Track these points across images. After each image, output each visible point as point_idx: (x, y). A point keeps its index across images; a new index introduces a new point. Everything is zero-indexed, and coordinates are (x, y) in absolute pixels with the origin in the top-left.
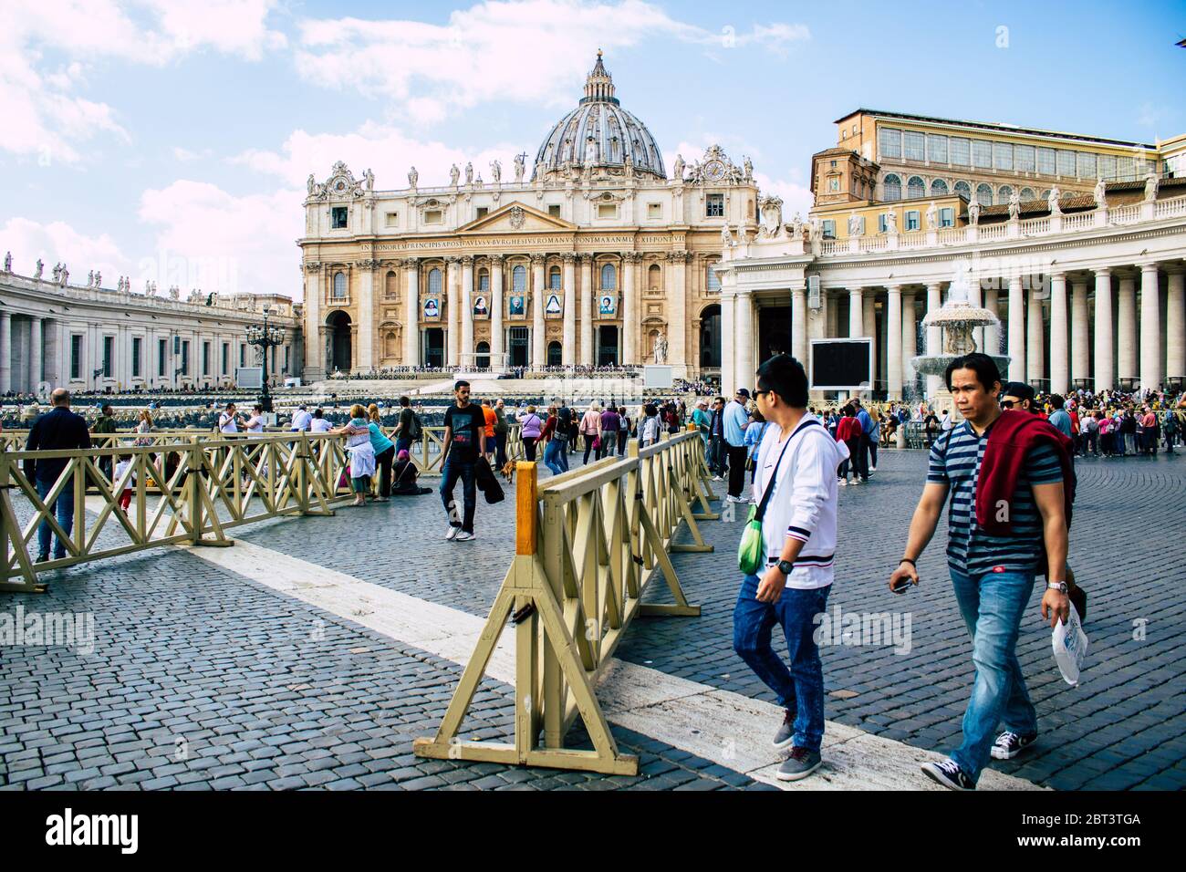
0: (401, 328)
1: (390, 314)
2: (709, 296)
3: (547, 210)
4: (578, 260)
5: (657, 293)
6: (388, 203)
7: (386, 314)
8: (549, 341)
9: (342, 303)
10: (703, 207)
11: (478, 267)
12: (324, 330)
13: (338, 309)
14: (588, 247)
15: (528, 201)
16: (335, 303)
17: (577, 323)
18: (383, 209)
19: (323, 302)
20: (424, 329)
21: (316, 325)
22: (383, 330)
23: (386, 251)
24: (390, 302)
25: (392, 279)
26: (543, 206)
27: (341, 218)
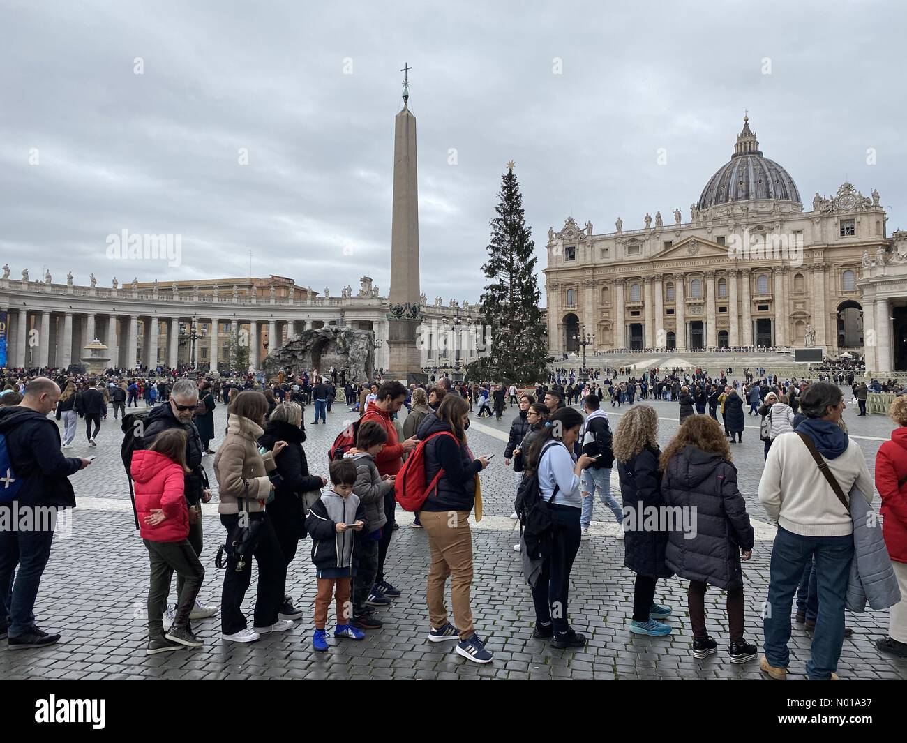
0: (613, 324)
1: (605, 315)
2: (844, 295)
3: (715, 241)
5: (802, 294)
6: (603, 243)
7: (602, 315)
8: (719, 330)
9: (573, 309)
10: (838, 230)
11: (666, 282)
12: (562, 326)
13: (570, 312)
14: (747, 264)
15: (701, 234)
16: (568, 309)
17: (740, 317)
18: (599, 246)
19: (560, 308)
20: (628, 324)
21: (556, 324)
22: (601, 325)
23: (601, 274)
24: (605, 307)
25: (606, 292)
26: (712, 238)
27: (571, 253)
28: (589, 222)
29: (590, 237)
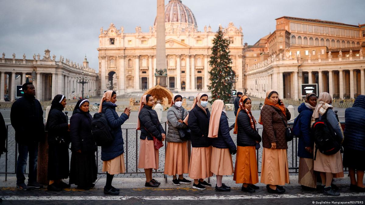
0: (134, 77)
1: (130, 72)
3: (180, 41)
4: (190, 56)
6: (129, 38)
7: (128, 72)
8: (182, 81)
9: (113, 69)
12: (107, 78)
13: (112, 71)
14: (194, 53)
15: (175, 38)
16: (111, 69)
17: (190, 76)
18: (127, 39)
19: (107, 68)
20: (141, 77)
21: (105, 76)
22: (128, 78)
23: (128, 53)
24: (129, 68)
25: (130, 61)
26: (179, 40)
27: (113, 41)
29: (123, 34)
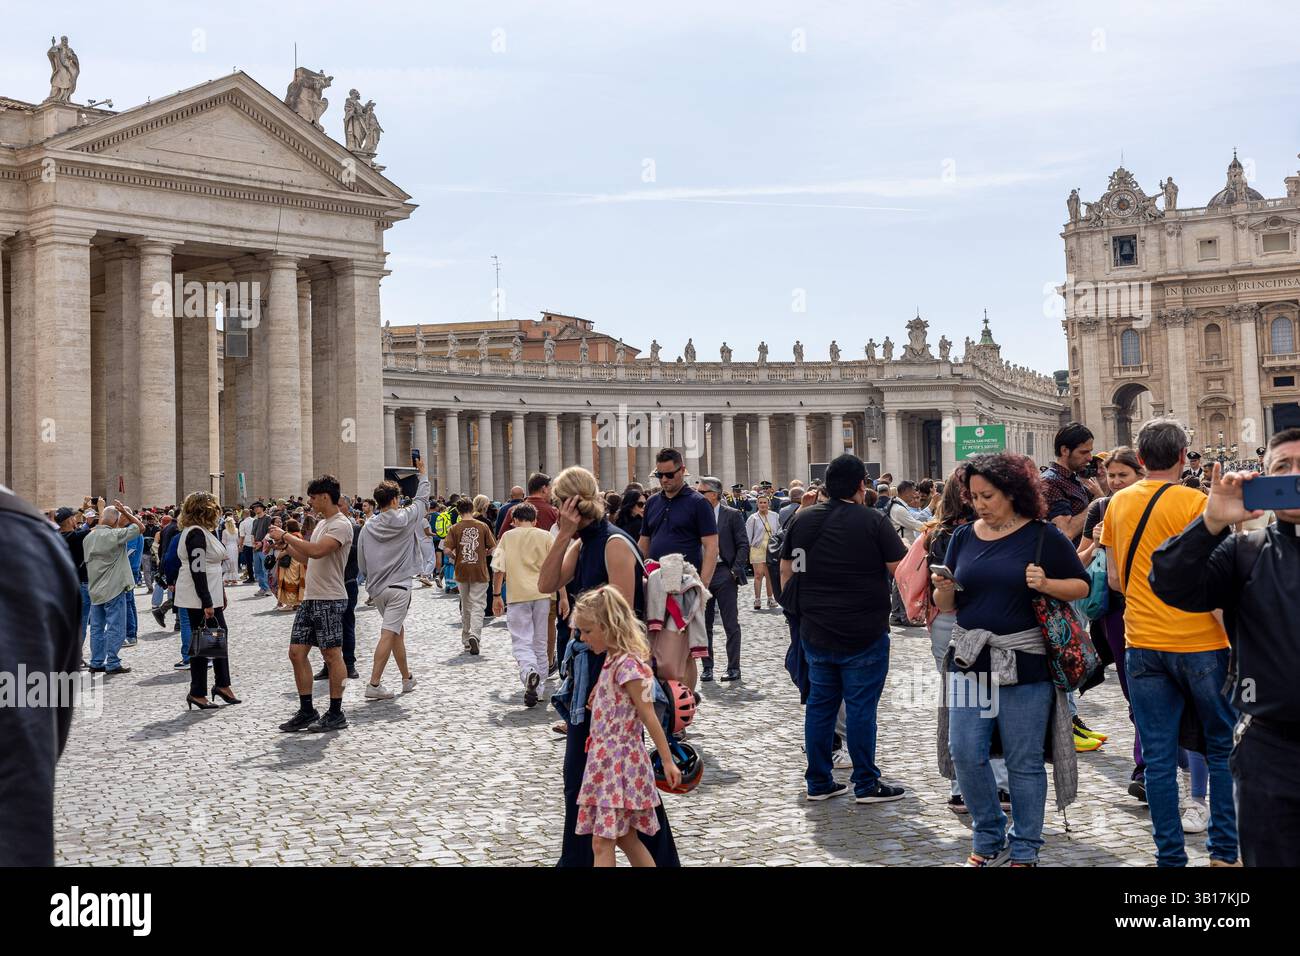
0: (1234, 406)
1: (1214, 385)
6: (1202, 227)
7: (1207, 385)
9: (1137, 374)
12: (1112, 414)
13: (1126, 382)
16: (1126, 374)
18: (1193, 234)
19: (1106, 373)
20: (1269, 405)
21: (1098, 406)
22: (1206, 409)
23: (1206, 297)
24: (1214, 370)
25: (1214, 334)
27: (1127, 250)
28: (1170, 179)
29: (1173, 214)
